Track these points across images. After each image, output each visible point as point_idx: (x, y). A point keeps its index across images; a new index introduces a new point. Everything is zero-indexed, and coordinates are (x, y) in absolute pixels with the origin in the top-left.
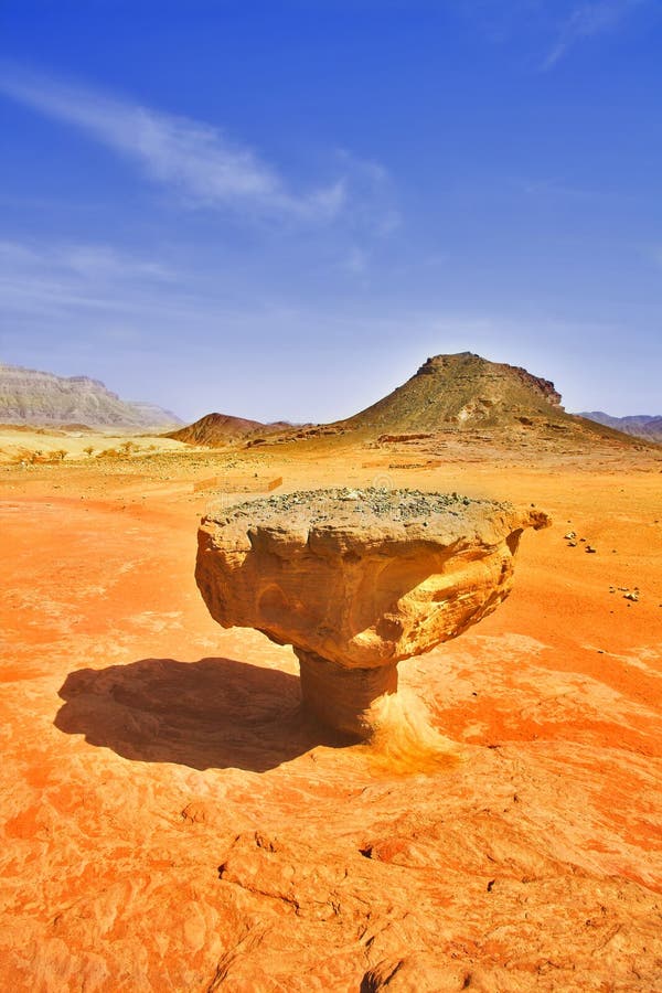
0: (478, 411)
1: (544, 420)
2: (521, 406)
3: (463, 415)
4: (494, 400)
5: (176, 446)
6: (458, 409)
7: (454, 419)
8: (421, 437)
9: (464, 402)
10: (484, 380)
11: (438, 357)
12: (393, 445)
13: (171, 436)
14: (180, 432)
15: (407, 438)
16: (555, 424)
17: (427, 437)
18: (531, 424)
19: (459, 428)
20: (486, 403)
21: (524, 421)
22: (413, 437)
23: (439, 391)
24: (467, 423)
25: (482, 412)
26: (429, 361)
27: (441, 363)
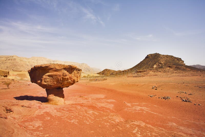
0: (158, 65)
1: (175, 66)
2: (169, 63)
3: (155, 66)
4: (162, 62)
5: (99, 75)
6: (154, 65)
7: (153, 67)
8: (144, 71)
9: (155, 63)
10: (160, 58)
11: (150, 55)
12: (138, 73)
13: (97, 74)
14: (99, 73)
15: (141, 72)
16: (178, 67)
17: (146, 71)
18: (171, 67)
19: (154, 69)
20: (161, 63)
21: (170, 67)
22: (142, 71)
23: (150, 62)
24: (156, 68)
25: (159, 65)
26: (148, 55)
27: (150, 56)
